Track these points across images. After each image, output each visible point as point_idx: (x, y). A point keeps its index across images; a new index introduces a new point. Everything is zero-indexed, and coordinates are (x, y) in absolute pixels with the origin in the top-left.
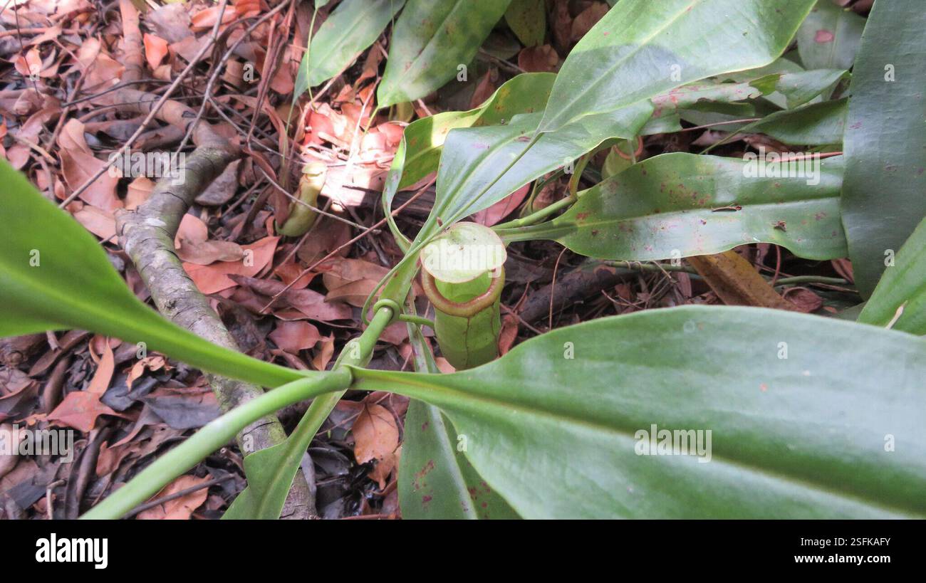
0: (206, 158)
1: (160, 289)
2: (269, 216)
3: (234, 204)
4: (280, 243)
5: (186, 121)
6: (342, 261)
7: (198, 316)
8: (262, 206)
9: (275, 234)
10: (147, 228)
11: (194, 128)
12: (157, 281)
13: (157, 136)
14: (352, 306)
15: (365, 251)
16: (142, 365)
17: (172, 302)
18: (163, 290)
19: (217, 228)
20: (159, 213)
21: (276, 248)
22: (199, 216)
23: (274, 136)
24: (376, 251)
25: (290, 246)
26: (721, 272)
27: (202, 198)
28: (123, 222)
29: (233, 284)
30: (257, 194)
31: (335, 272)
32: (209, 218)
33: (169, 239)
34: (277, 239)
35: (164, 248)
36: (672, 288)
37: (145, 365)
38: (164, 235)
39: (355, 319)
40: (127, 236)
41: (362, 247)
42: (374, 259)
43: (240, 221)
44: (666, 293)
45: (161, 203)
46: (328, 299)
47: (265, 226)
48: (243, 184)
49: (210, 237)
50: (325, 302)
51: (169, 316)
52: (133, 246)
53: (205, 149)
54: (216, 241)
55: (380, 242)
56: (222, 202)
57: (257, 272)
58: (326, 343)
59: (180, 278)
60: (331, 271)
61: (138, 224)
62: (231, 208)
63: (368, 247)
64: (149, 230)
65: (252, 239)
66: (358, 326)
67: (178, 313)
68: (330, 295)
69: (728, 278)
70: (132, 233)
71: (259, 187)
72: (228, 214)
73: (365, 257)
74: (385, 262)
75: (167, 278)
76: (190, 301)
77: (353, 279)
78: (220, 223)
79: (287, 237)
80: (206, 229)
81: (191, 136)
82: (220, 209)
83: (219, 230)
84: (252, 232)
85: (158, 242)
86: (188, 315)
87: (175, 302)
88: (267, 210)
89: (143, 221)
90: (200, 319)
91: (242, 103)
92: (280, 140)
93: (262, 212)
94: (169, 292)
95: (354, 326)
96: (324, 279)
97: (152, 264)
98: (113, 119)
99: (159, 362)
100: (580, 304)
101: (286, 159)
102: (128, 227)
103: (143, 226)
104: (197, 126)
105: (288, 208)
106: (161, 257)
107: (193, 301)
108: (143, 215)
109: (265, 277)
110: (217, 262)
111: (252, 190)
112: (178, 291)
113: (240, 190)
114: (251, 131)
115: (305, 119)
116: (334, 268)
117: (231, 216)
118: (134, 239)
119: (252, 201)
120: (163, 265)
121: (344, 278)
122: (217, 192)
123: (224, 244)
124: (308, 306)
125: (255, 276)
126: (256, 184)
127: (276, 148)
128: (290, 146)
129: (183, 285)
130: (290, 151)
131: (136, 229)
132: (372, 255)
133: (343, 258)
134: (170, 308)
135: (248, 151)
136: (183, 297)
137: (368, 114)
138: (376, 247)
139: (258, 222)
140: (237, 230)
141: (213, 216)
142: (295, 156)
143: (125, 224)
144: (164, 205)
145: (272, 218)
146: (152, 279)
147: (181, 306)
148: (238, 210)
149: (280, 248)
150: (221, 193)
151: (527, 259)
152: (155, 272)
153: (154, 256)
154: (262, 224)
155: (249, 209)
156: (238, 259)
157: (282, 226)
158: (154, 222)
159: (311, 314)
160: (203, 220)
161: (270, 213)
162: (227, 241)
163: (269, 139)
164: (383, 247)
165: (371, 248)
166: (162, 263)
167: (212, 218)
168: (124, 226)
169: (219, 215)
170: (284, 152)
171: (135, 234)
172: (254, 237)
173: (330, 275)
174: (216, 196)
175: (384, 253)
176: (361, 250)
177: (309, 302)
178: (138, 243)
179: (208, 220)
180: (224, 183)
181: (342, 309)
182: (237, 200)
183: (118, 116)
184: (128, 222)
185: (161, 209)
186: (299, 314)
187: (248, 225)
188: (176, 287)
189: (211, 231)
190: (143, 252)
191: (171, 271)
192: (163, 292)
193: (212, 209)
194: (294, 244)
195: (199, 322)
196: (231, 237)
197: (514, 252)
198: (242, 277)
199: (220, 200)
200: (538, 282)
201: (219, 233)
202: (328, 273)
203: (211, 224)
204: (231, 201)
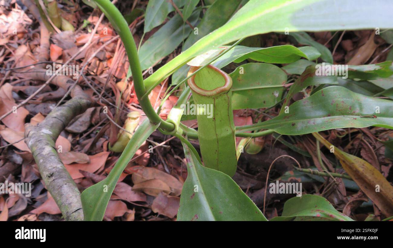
0: (78, 102)
1: (45, 167)
2: (105, 141)
3: (87, 134)
4: (109, 156)
5: (69, 84)
6: (143, 168)
7: (65, 183)
8: (102, 135)
9: (108, 150)
10: (42, 134)
11: (72, 89)
12: (44, 162)
13: (50, 95)
14: (146, 195)
15: (156, 164)
16: (24, 218)
17: (51, 174)
18: (47, 167)
19: (76, 145)
20: (50, 127)
21: (108, 158)
22: (67, 137)
23: (113, 98)
24: (162, 164)
25: (115, 158)
26: (366, 176)
27: (69, 128)
28: (29, 130)
29: (82, 176)
30: (100, 129)
31: (139, 173)
32: (73, 139)
33: (53, 141)
34: (108, 153)
35: (49, 145)
36: (335, 189)
37: (25, 218)
38: (50, 139)
39: (148, 202)
40: (30, 137)
41: (155, 162)
42: (161, 169)
43: (89, 142)
44: (331, 193)
45: (51, 122)
46: (133, 189)
47: (102, 147)
48: (93, 123)
49: (72, 150)
50: (132, 190)
51: (48, 182)
52: (33, 143)
53: (77, 98)
54: (75, 152)
55: (166, 160)
56: (81, 131)
57: (96, 170)
58: (130, 214)
59: (57, 161)
60: (137, 173)
61: (37, 131)
62: (85, 135)
63: (158, 162)
64: (43, 135)
65: (95, 153)
66: (149, 206)
67: (54, 180)
68: (135, 187)
69: (369, 180)
70: (33, 136)
71: (101, 125)
72: (83, 138)
73: (156, 167)
74: (167, 170)
75: (50, 161)
76: (61, 174)
77: (149, 178)
78: (78, 143)
79: (114, 152)
80: (70, 145)
81: (70, 92)
82: (79, 136)
83: (77, 146)
84: (95, 149)
85: (47, 141)
86: (60, 181)
87: (53, 173)
88: (104, 138)
89: (40, 130)
90: (66, 184)
91: (98, 81)
92: (117, 99)
93: (101, 139)
94: (50, 168)
95: (147, 206)
96: (132, 177)
97: (42, 153)
98: (28, 85)
99: (34, 217)
100: (277, 202)
101: (119, 109)
102: (31, 133)
103: (40, 133)
104: (74, 87)
105: (117, 135)
106: (48, 149)
107: (63, 174)
108: (40, 128)
109: (99, 174)
110: (74, 163)
111: (97, 127)
112: (55, 168)
113: (91, 126)
114: (102, 93)
115: (131, 90)
116: (139, 171)
117: (84, 139)
118: (34, 139)
119: (97, 133)
120: (48, 154)
121: (144, 177)
122: (78, 126)
123: (79, 154)
124: (122, 192)
125: (95, 173)
126: (100, 123)
127: (114, 103)
128: (122, 103)
129: (58, 165)
130: (121, 106)
131: (36, 134)
132: (160, 166)
133: (144, 166)
134: (49, 177)
135: (99, 102)
136: (58, 171)
137: (164, 91)
138: (163, 162)
139: (99, 144)
140: (87, 147)
141: (74, 139)
142: (124, 109)
143: (30, 131)
144: (53, 124)
145: (107, 142)
146: (41, 161)
147: (56, 176)
148: (89, 137)
149: (110, 158)
150: (81, 127)
151: (248, 174)
152: (43, 157)
153: (44, 149)
154: (100, 145)
155: (94, 137)
156: (86, 162)
157: (112, 146)
158: (46, 131)
159: (123, 197)
160: (69, 140)
161: (105, 140)
162: (81, 152)
163: (111, 98)
164: (167, 162)
165: (160, 162)
166: (48, 153)
167: (74, 140)
168: (29, 132)
169: (78, 139)
170: (118, 106)
171: (35, 137)
172: (96, 152)
173: (136, 175)
174: (78, 128)
175: (167, 166)
176: (154, 164)
177: (123, 190)
178: (36, 142)
179: (72, 141)
180: (83, 121)
181: (141, 196)
182: (88, 131)
183: (31, 84)
184: (32, 131)
185: (51, 125)
186: (116, 196)
187: (94, 144)
188: (55, 166)
189: (72, 147)
190: (38, 146)
191: (53, 157)
192: (46, 168)
193: (74, 135)
194: (117, 157)
195: (65, 186)
196: (83, 151)
197: (240, 170)
198: (87, 172)
199: (80, 130)
200: (253, 188)
201: (77, 148)
202: (135, 174)
203: (73, 143)
204: (85, 132)
